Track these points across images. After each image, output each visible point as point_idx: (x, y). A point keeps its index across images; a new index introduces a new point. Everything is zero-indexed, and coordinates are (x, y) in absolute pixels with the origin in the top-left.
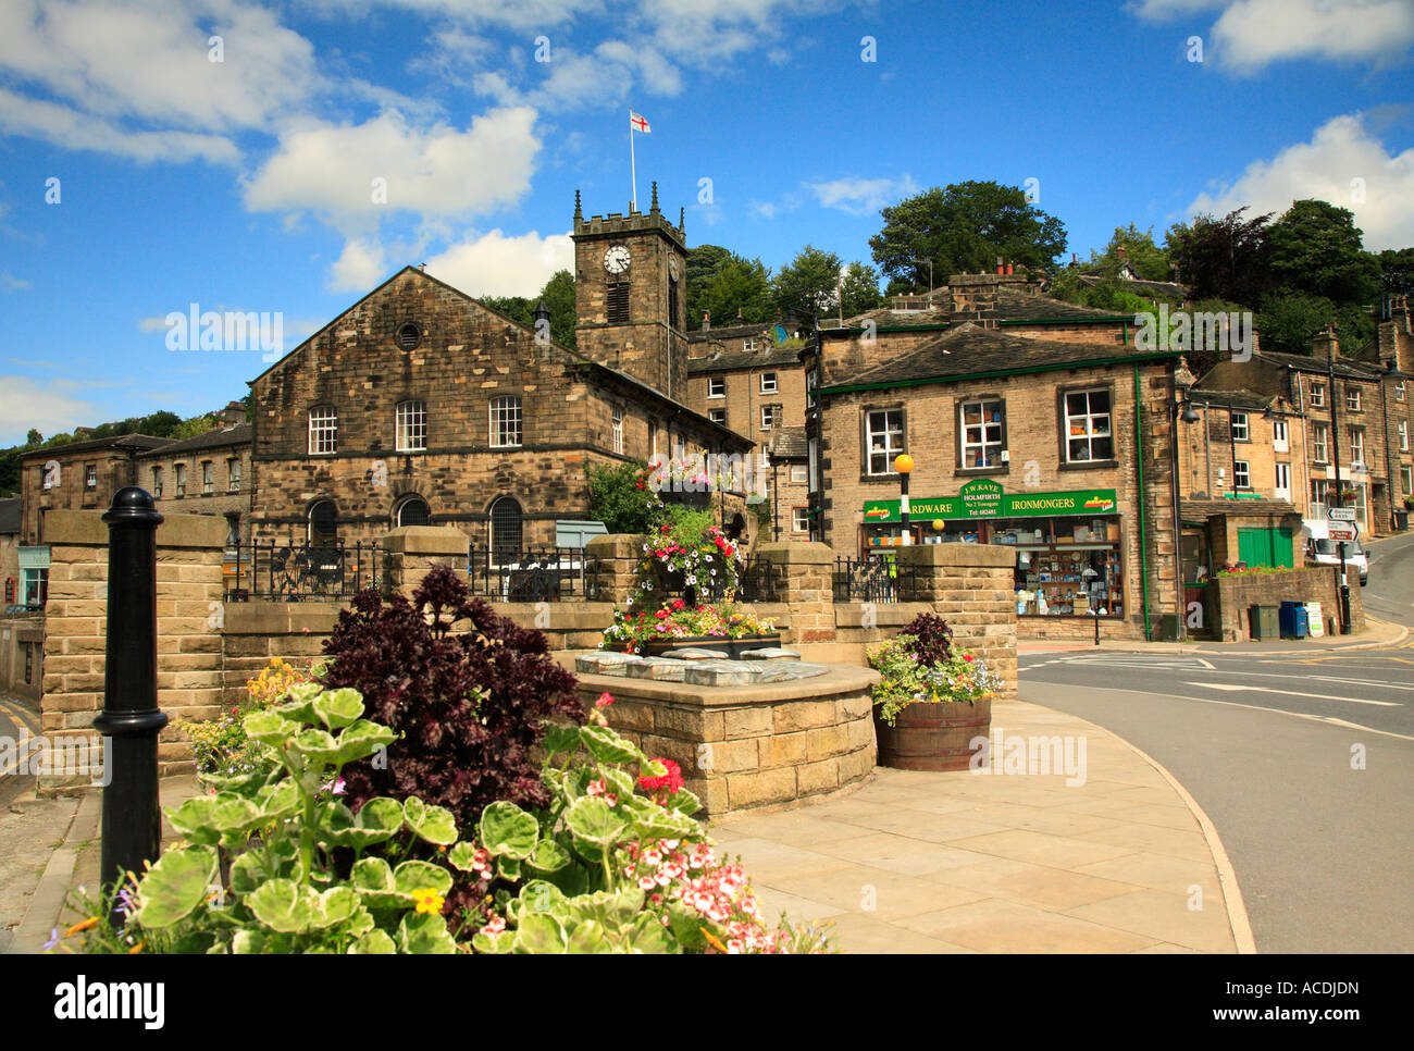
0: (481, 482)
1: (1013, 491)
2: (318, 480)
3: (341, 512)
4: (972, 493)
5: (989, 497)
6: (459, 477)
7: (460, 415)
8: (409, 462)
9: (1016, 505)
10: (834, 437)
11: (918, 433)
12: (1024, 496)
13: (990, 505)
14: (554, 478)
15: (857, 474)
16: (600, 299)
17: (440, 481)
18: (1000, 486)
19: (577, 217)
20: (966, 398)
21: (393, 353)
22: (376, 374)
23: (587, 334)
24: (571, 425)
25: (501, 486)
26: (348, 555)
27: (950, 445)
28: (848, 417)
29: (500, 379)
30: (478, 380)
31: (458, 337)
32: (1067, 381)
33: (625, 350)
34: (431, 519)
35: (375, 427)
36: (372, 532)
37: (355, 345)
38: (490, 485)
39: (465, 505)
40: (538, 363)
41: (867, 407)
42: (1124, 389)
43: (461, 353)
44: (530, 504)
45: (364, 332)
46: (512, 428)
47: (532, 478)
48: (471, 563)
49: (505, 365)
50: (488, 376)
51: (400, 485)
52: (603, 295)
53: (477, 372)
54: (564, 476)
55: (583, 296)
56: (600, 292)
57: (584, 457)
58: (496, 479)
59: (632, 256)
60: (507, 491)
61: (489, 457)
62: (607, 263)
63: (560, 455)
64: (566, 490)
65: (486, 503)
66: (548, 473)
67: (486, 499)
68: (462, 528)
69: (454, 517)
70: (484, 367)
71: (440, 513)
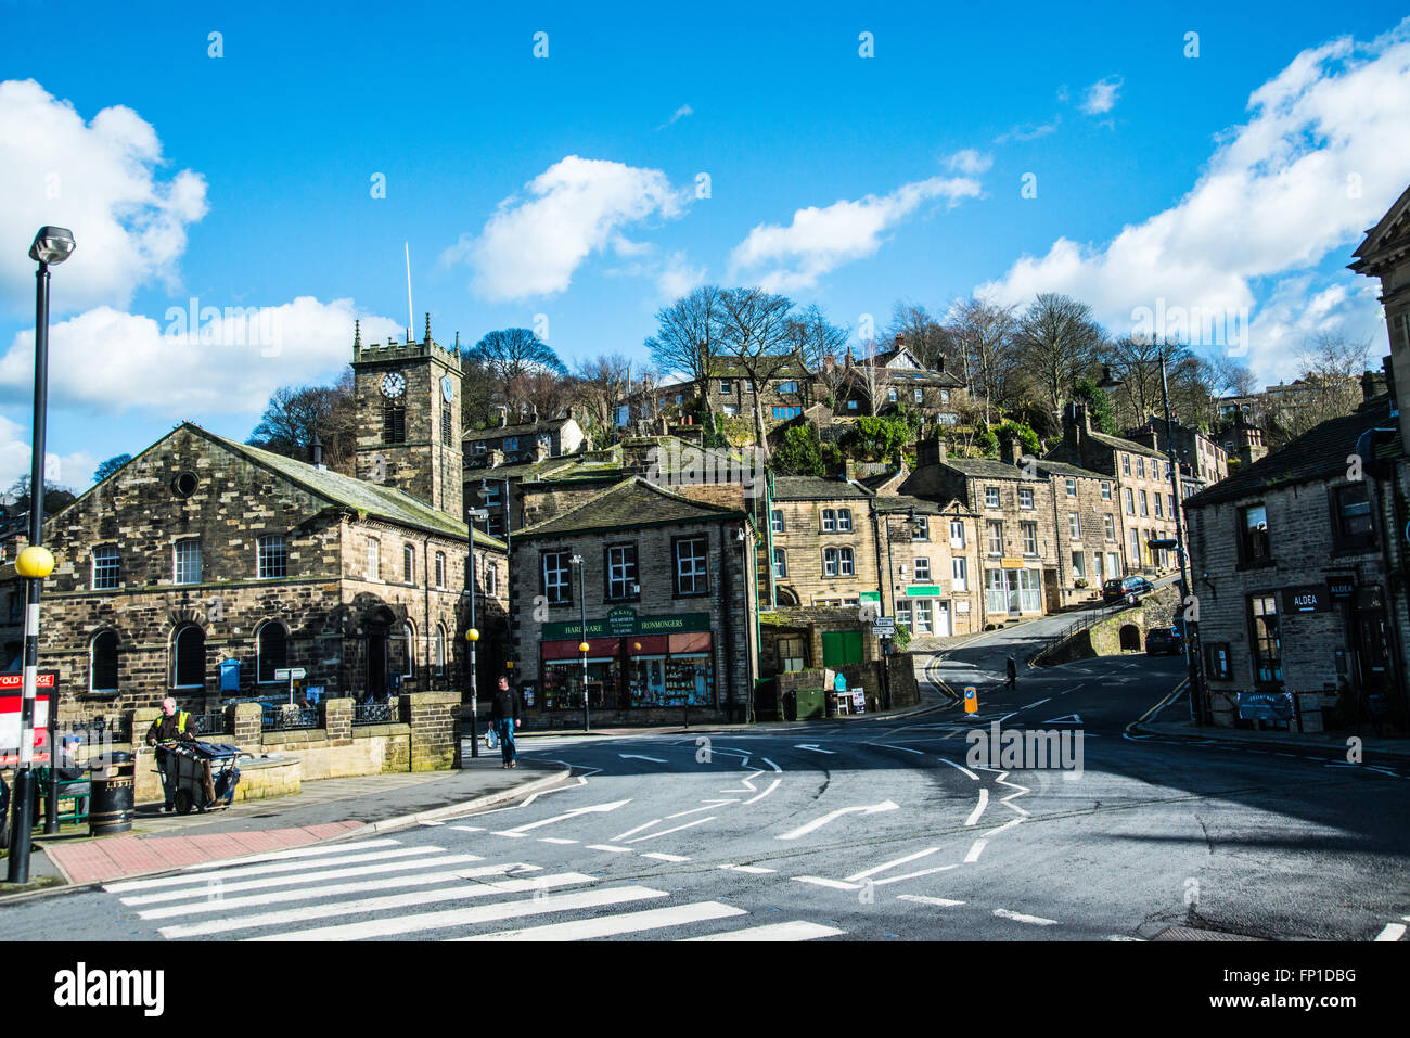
0: (250, 609)
1: (643, 615)
2: (100, 613)
3: (123, 641)
4: (615, 617)
5: (627, 620)
6: (231, 605)
7: (231, 553)
8: (186, 596)
9: (645, 625)
10: (521, 574)
12: (650, 618)
13: (628, 625)
14: (313, 604)
16: (378, 422)
18: (635, 611)
19: (357, 347)
20: (612, 545)
21: (172, 500)
22: (156, 517)
23: (366, 455)
24: (327, 559)
25: (267, 613)
26: (129, 678)
27: (602, 580)
28: (530, 558)
29: (267, 520)
30: (248, 522)
31: (231, 485)
32: (676, 532)
33: (401, 469)
34: (206, 643)
35: (155, 565)
36: (151, 658)
37: (136, 492)
38: (258, 612)
39: (237, 631)
40: (301, 507)
41: (543, 551)
42: (714, 538)
43: (233, 498)
44: (292, 627)
45: (146, 481)
46: (277, 563)
47: (295, 606)
48: (241, 680)
49: (272, 509)
50: (257, 519)
51: (178, 615)
52: (380, 418)
53: (247, 515)
54: (322, 603)
55: (362, 419)
56: (378, 415)
57: (339, 586)
58: (263, 607)
59: (407, 382)
60: (273, 617)
61: (257, 589)
62: (384, 389)
63: (318, 585)
64: (324, 614)
65: (254, 628)
66: (308, 601)
67: (254, 624)
68: (233, 650)
69: (226, 642)
70: (253, 511)
71: (214, 638)
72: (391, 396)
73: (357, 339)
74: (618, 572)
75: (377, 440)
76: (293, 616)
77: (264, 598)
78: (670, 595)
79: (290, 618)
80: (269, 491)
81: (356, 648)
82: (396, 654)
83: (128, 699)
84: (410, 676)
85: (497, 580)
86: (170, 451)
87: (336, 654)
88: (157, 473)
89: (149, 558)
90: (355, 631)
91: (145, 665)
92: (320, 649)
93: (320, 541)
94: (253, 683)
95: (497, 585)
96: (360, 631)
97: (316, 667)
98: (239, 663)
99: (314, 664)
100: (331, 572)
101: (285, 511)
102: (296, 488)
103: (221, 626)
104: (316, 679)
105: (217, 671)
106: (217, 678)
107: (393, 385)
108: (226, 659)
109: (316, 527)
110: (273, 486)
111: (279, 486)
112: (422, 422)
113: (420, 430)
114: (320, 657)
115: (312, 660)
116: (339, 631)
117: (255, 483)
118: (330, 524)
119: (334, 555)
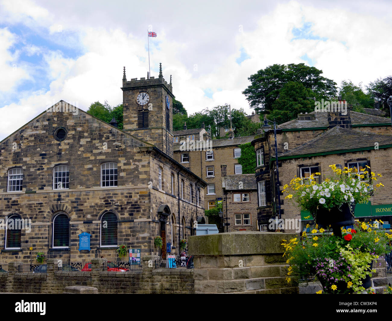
0: (96, 204)
1: (376, 204)
2: (12, 205)
6: (86, 202)
7: (86, 172)
8: (60, 196)
9: (378, 210)
10: (285, 180)
12: (381, 206)
14: (133, 202)
17: (75, 205)
18: (369, 201)
19: (124, 79)
21: (53, 143)
22: (44, 152)
24: (142, 177)
25: (106, 207)
26: (27, 242)
28: (290, 170)
29: (106, 154)
30: (95, 155)
31: (86, 134)
34: (71, 223)
35: (42, 179)
36: (40, 230)
37: (33, 138)
38: (101, 206)
39: (89, 216)
40: (126, 146)
41: (300, 166)
43: (87, 142)
44: (121, 215)
45: (38, 132)
46: (112, 178)
47: (122, 203)
48: (91, 245)
49: (109, 148)
50: (101, 154)
51: (55, 207)
52: (136, 115)
53: (95, 151)
54: (139, 201)
55: (126, 116)
56: (135, 114)
57: (149, 192)
58: (104, 203)
59: (150, 97)
60: (110, 209)
61: (101, 193)
62: (138, 101)
63: (136, 191)
64: (139, 208)
65: (99, 215)
66: (130, 200)
67: (99, 213)
68: (87, 227)
69: (82, 222)
70: (99, 149)
71: (75, 220)
72: (142, 104)
73: (125, 76)
75: (135, 126)
76: (122, 209)
77: (104, 198)
79: (120, 210)
80: (108, 138)
81: (155, 228)
82: (169, 233)
83: (27, 253)
85: (200, 198)
86: (52, 116)
87: (147, 230)
88: (44, 128)
89: (39, 175)
91: (36, 234)
92: (137, 227)
93: (138, 166)
94: (98, 246)
95: (200, 200)
96: (157, 219)
97: (135, 238)
98: (90, 235)
99: (133, 236)
100: (143, 183)
101: (117, 149)
102: (123, 136)
103: (80, 214)
104: (135, 245)
105: (78, 239)
106: (77, 243)
107: (143, 99)
108: (83, 232)
109: (135, 158)
110: (110, 135)
111: (113, 135)
112: (158, 117)
113: (157, 121)
114: (137, 232)
115: (133, 234)
116: (149, 217)
117: (99, 134)
118: (143, 157)
119: (146, 174)
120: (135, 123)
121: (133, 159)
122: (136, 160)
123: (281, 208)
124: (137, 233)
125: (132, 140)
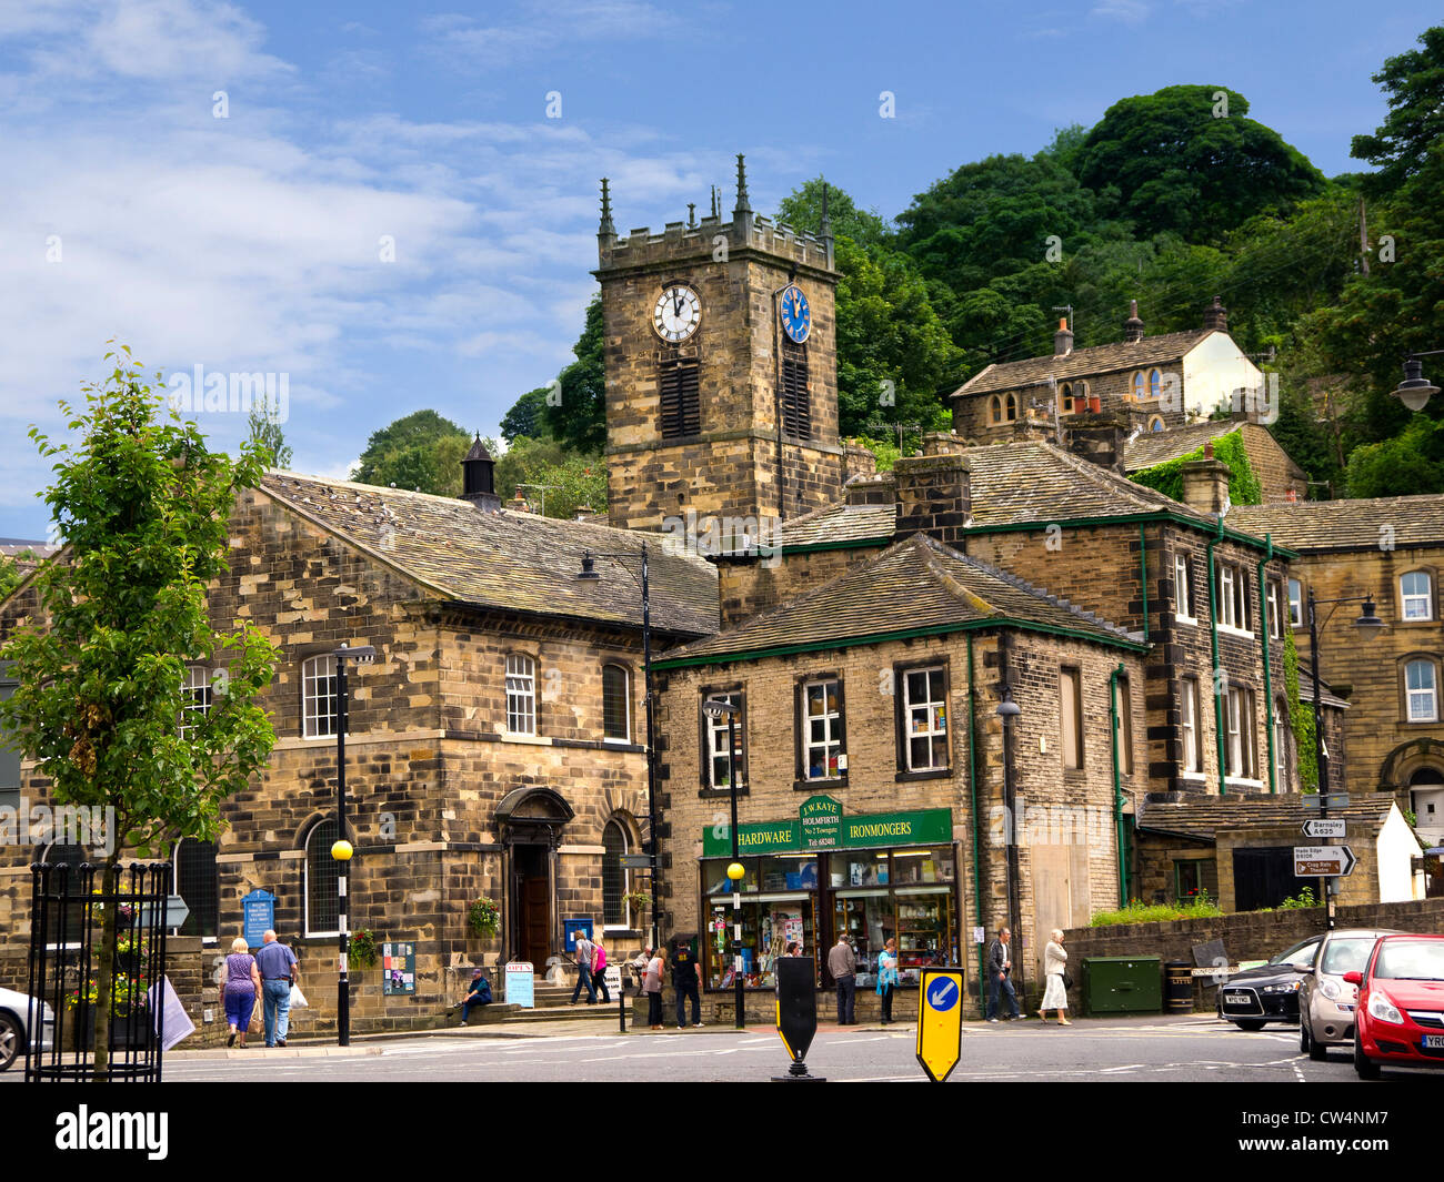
0: (290, 795)
1: (852, 812)
3: (89, 854)
4: (810, 815)
5: (827, 820)
6: (259, 789)
9: (855, 831)
10: (672, 734)
11: (758, 728)
12: (862, 818)
13: (829, 831)
14: (393, 785)
15: (697, 787)
16: (648, 394)
18: (839, 804)
19: (605, 235)
20: (809, 678)
23: (627, 464)
24: (419, 700)
25: (318, 803)
27: (792, 744)
28: (685, 703)
29: (314, 626)
30: (283, 630)
32: (903, 655)
33: (695, 492)
34: (220, 859)
38: (302, 802)
39: (270, 836)
40: (371, 600)
41: (705, 691)
42: (959, 668)
43: (259, 586)
46: (334, 709)
47: (362, 789)
49: (322, 606)
52: (653, 386)
53: (284, 618)
54: (409, 784)
55: (617, 388)
56: (648, 380)
57: (436, 752)
58: (311, 791)
59: (703, 306)
60: (328, 811)
61: (301, 757)
62: (658, 322)
63: (402, 750)
64: (411, 806)
65: (298, 830)
66: (385, 780)
67: (296, 825)
68: (264, 872)
69: (250, 857)
70: (293, 609)
71: (234, 849)
72: (673, 338)
73: (606, 219)
74: (818, 733)
75: (648, 432)
76: (362, 809)
77: (312, 775)
78: (893, 771)
80: (317, 571)
81: (477, 871)
82: (582, 882)
84: (626, 927)
87: (432, 881)
90: (475, 838)
92: (405, 870)
93: (404, 665)
94: (299, 935)
96: (487, 839)
97: (400, 905)
98: (272, 899)
99: (395, 900)
100: (421, 724)
101: (344, 608)
102: (362, 565)
103: (244, 828)
104: (400, 929)
105: (239, 911)
106: (238, 924)
107: (677, 314)
108: (253, 889)
109: (398, 638)
110: (325, 562)
111: (333, 562)
112: (733, 391)
113: (731, 408)
114: (405, 887)
115: (393, 894)
116: (438, 838)
117: (294, 557)
118: (419, 633)
119: (428, 692)
120: (652, 418)
121: (390, 641)
122: (399, 644)
123: (666, 820)
124: (406, 891)
125: (388, 576)
